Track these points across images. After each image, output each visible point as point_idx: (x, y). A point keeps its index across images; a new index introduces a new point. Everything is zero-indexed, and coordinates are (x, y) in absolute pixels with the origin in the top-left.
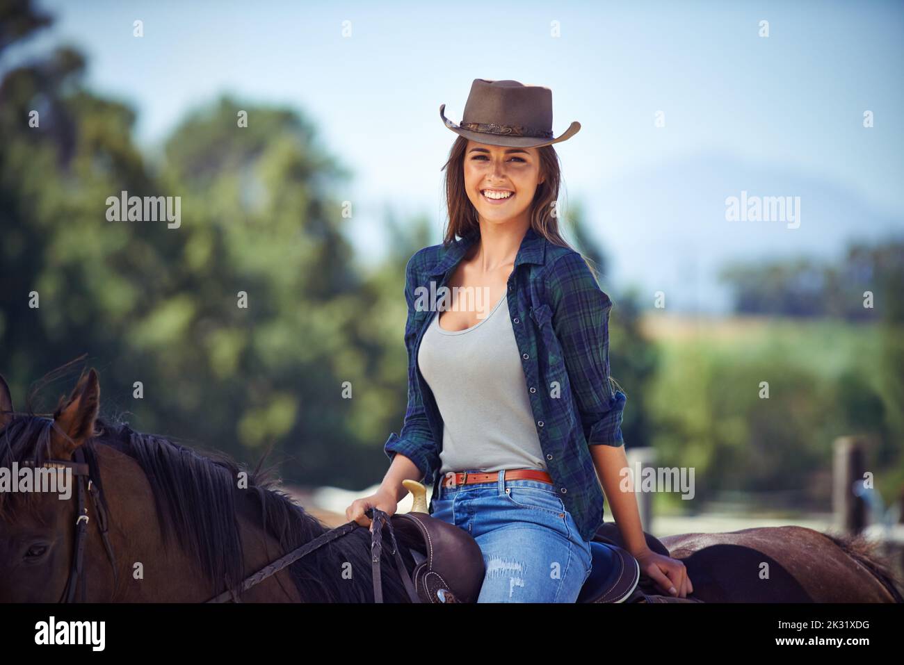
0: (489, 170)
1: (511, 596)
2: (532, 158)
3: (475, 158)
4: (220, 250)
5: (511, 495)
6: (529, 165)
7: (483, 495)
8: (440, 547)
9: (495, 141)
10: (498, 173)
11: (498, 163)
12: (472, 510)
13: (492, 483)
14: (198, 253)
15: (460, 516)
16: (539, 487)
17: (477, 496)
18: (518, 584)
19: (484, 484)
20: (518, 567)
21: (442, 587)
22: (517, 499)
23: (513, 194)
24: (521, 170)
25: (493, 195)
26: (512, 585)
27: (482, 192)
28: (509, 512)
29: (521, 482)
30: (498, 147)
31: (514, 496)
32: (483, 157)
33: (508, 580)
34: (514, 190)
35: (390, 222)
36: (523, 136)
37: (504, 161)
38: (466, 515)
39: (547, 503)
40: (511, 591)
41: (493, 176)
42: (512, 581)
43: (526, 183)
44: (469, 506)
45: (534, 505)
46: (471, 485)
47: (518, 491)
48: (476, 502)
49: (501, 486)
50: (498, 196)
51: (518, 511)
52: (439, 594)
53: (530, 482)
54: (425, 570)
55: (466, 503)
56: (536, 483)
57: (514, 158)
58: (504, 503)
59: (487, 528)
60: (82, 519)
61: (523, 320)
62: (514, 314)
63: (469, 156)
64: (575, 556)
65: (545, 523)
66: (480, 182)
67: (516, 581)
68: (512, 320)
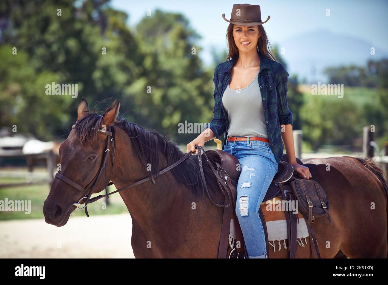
0: (242, 35)
1: (250, 179)
2: (256, 29)
3: (237, 31)
4: (155, 62)
5: (251, 146)
6: (255, 32)
7: (242, 145)
8: (226, 162)
9: (244, 24)
10: (245, 35)
11: (245, 32)
12: (238, 150)
13: (245, 141)
14: (148, 63)
15: (234, 152)
17: (240, 145)
18: (253, 175)
19: (242, 141)
20: (253, 169)
22: (253, 147)
23: (250, 43)
24: (253, 34)
25: (244, 43)
26: (251, 175)
27: (241, 43)
28: (250, 151)
30: (245, 26)
32: (240, 30)
33: (249, 174)
34: (250, 42)
36: (253, 22)
37: (247, 31)
38: (236, 152)
39: (263, 148)
40: (251, 177)
41: (244, 36)
43: (254, 39)
44: (237, 149)
45: (259, 149)
46: (238, 141)
47: (254, 144)
48: (239, 147)
49: (248, 142)
50: (246, 43)
51: (253, 151)
52: (225, 177)
54: (221, 169)
55: (236, 147)
56: (260, 142)
57: (250, 30)
58: (249, 148)
59: (243, 156)
60: (107, 150)
61: (263, 87)
62: (260, 85)
63: (235, 30)
64: (273, 166)
65: (263, 155)
66: (240, 39)
67: (252, 174)
68: (260, 87)
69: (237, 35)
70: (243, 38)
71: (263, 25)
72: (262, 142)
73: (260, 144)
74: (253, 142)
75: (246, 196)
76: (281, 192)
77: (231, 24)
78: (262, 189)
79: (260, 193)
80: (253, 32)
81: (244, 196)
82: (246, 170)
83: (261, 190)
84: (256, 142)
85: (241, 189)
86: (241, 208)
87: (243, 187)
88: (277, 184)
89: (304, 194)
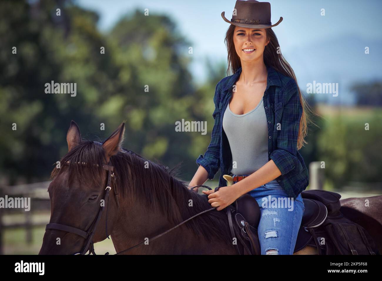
0: (245, 39)
1: (275, 226)
2: (263, 33)
3: (239, 35)
4: (135, 76)
6: (262, 37)
9: (247, 26)
14: (125, 77)
18: (277, 221)
22: (268, 186)
23: (254, 50)
24: (259, 39)
25: (247, 50)
26: (275, 221)
27: (243, 50)
28: (265, 192)
30: (249, 29)
31: (266, 185)
32: (242, 34)
33: (273, 220)
34: (255, 48)
35: (209, 64)
36: (260, 24)
37: (252, 35)
40: (275, 224)
41: (247, 41)
42: (274, 219)
45: (276, 188)
50: (249, 50)
51: (269, 191)
57: (256, 34)
60: (108, 188)
61: (269, 108)
62: (265, 105)
63: (236, 33)
66: (242, 45)
67: (276, 220)
68: (265, 108)
69: (238, 41)
70: (246, 44)
71: (273, 28)
75: (274, 249)
76: (313, 239)
77: (232, 25)
78: (292, 238)
79: (291, 243)
80: (259, 36)
82: (267, 215)
83: (291, 239)
85: (265, 240)
87: (267, 237)
88: (307, 229)
89: (346, 241)
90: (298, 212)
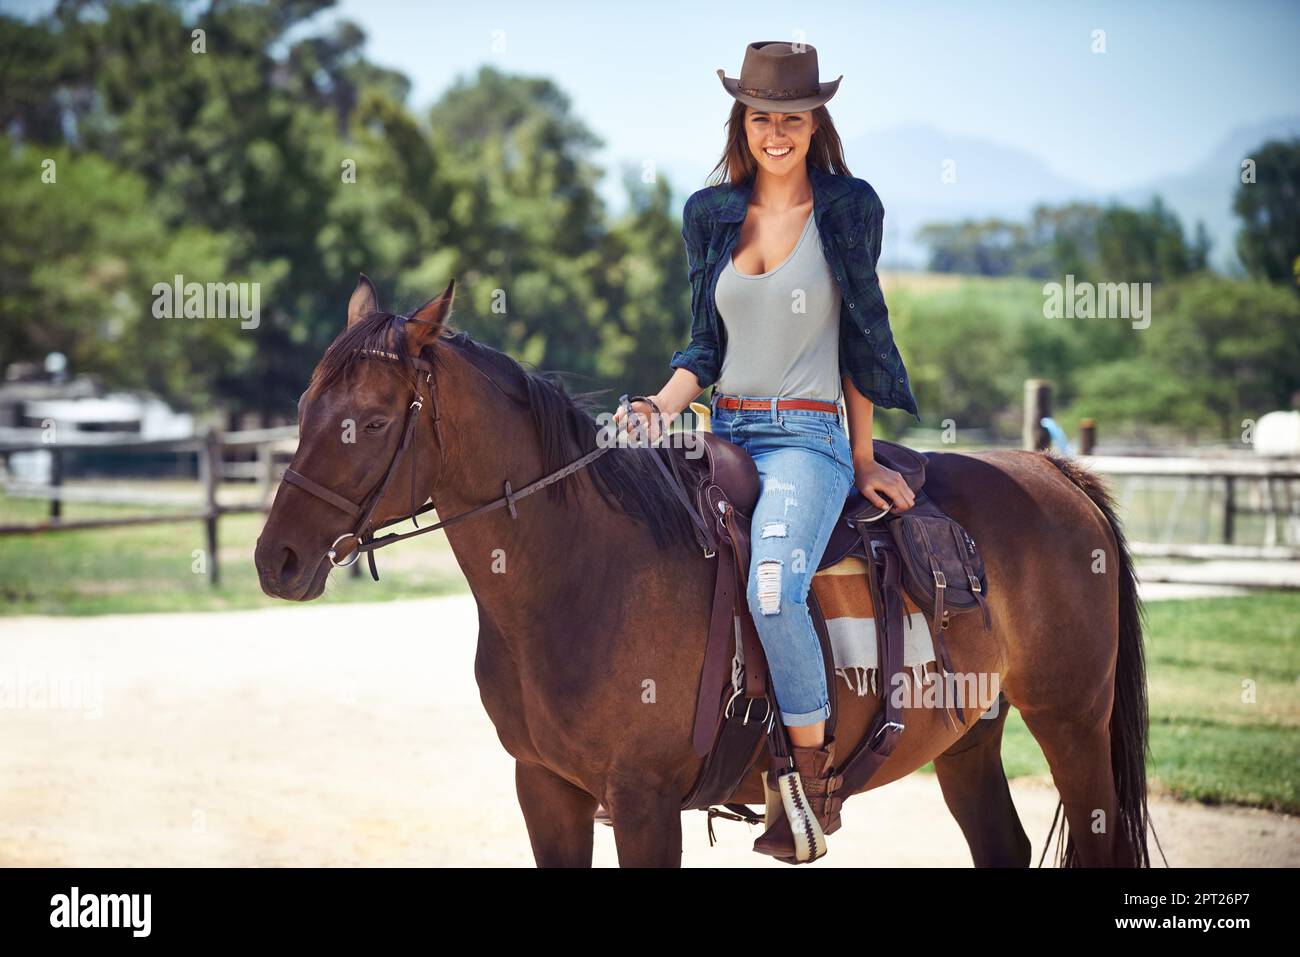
0: (770, 130)
1: (785, 514)
2: (807, 117)
3: (756, 120)
5: (783, 424)
6: (804, 124)
7: (758, 421)
8: (721, 464)
9: (773, 104)
10: (778, 134)
11: (777, 125)
12: (748, 435)
13: (765, 411)
15: (737, 439)
16: (808, 414)
17: (751, 422)
18: (792, 503)
19: (758, 411)
20: (792, 488)
21: (723, 499)
22: (789, 427)
23: (791, 149)
24: (796, 128)
25: (775, 152)
26: (787, 504)
27: (765, 150)
28: (782, 439)
29: (792, 412)
31: (786, 424)
32: (763, 118)
33: (783, 501)
34: (792, 146)
37: (782, 121)
38: (742, 439)
39: (815, 429)
40: (786, 509)
41: (774, 136)
42: (787, 501)
43: (802, 139)
44: (746, 432)
45: (803, 432)
46: (746, 411)
47: (789, 420)
48: (752, 428)
49: (774, 415)
50: (780, 152)
51: (790, 438)
52: (720, 505)
53: (799, 412)
54: (708, 483)
55: (744, 428)
56: (805, 412)
57: (791, 118)
58: (777, 431)
59: (762, 450)
60: (415, 405)
63: (749, 118)
64: (841, 475)
65: (814, 448)
67: (790, 501)
69: (754, 132)
70: (772, 138)
72: (811, 413)
73: (805, 419)
74: (788, 414)
75: (775, 560)
76: (862, 544)
78: (817, 541)
79: (812, 551)
80: (797, 123)
81: (770, 559)
82: (774, 490)
83: (814, 542)
84: (795, 414)
85: (760, 542)
86: (761, 594)
87: (765, 535)
88: (852, 523)
89: (925, 554)
90: (838, 489)
